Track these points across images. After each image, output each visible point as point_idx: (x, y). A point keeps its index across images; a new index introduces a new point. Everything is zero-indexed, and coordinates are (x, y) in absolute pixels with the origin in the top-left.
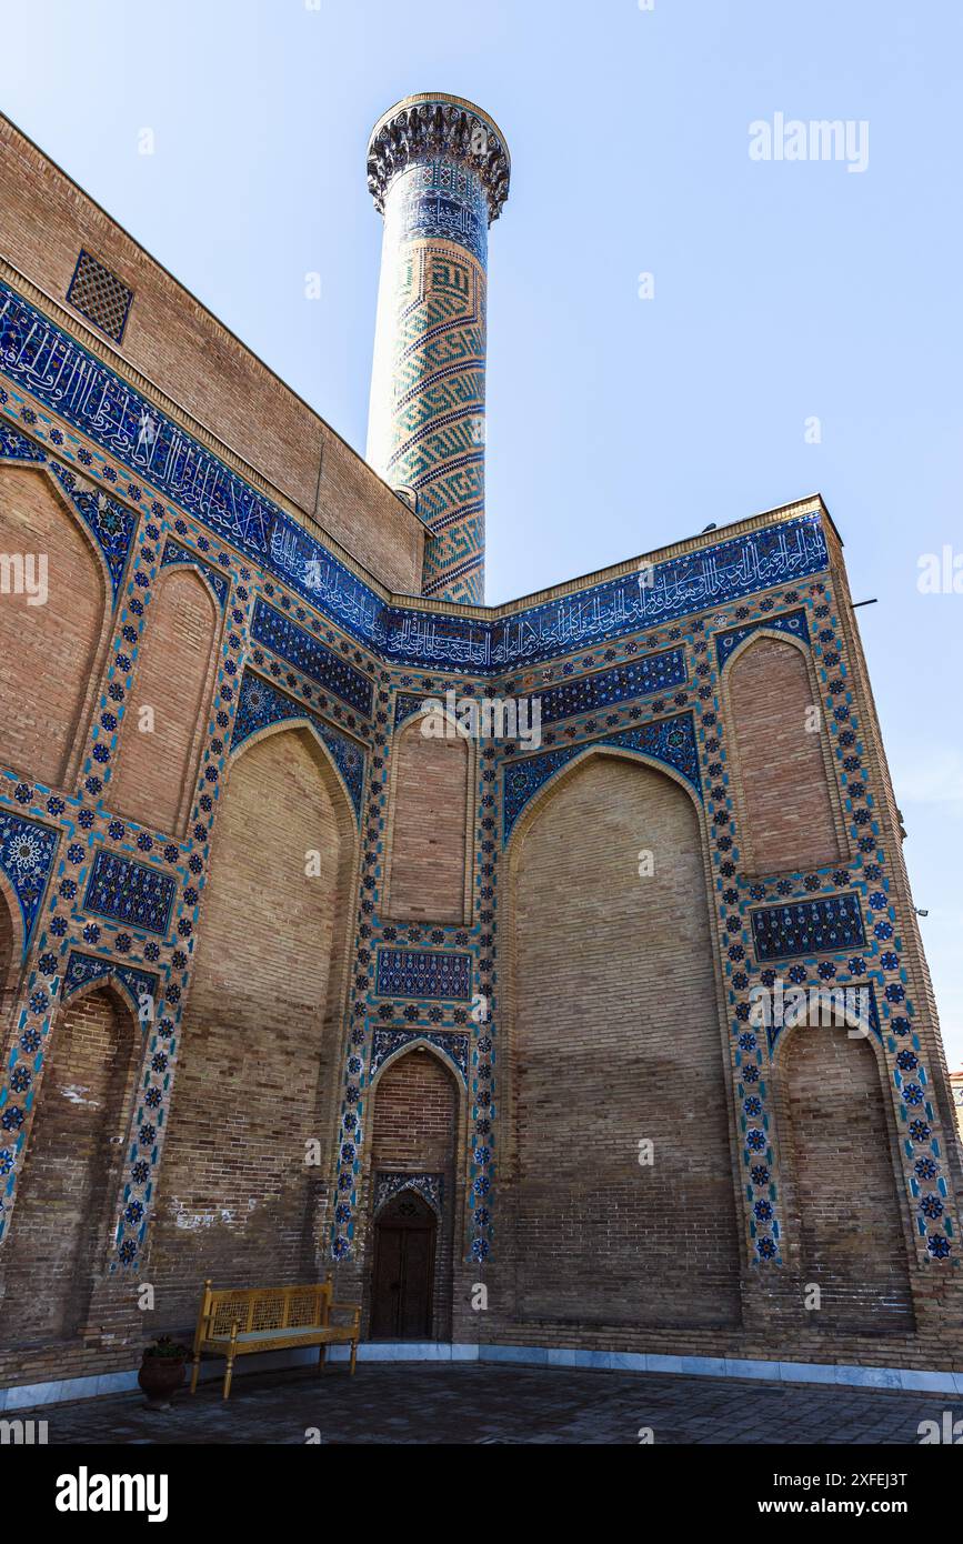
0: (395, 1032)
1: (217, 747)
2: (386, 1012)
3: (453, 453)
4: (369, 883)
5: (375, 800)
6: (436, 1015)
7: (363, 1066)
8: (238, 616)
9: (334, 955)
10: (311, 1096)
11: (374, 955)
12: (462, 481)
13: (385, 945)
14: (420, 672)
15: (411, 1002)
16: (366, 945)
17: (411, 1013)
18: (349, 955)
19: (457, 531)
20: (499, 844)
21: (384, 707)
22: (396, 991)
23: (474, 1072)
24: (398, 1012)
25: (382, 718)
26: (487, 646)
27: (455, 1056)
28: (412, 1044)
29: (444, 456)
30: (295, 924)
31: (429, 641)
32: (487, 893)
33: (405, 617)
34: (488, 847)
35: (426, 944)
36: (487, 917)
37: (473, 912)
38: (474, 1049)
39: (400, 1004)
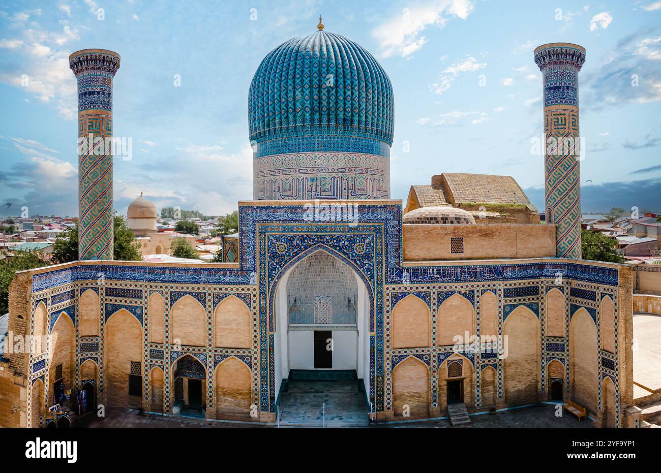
0: (550, 358)
1: (500, 323)
2: (548, 354)
3: (563, 193)
4: (543, 330)
5: (543, 312)
6: (558, 355)
7: (545, 363)
8: (500, 295)
9: (537, 344)
10: (535, 368)
11: (545, 344)
12: (567, 202)
13: (547, 342)
14: (550, 279)
15: (553, 353)
16: (543, 342)
17: (553, 354)
18: (540, 344)
19: (566, 220)
20: (569, 321)
21: (542, 290)
22: (550, 350)
23: (566, 364)
24: (551, 354)
25: (542, 293)
26: (566, 270)
27: (562, 362)
28: (554, 359)
29: (560, 195)
30: (527, 342)
31: (552, 271)
32: (568, 331)
33: (546, 265)
34: (568, 321)
35: (555, 342)
36: (568, 336)
37: (565, 335)
38: (566, 361)
39: (551, 353)
